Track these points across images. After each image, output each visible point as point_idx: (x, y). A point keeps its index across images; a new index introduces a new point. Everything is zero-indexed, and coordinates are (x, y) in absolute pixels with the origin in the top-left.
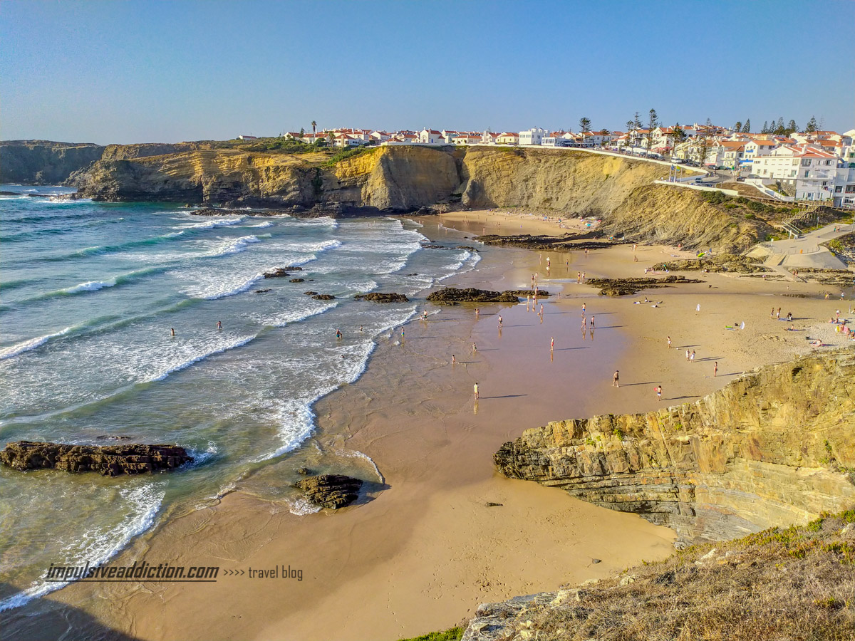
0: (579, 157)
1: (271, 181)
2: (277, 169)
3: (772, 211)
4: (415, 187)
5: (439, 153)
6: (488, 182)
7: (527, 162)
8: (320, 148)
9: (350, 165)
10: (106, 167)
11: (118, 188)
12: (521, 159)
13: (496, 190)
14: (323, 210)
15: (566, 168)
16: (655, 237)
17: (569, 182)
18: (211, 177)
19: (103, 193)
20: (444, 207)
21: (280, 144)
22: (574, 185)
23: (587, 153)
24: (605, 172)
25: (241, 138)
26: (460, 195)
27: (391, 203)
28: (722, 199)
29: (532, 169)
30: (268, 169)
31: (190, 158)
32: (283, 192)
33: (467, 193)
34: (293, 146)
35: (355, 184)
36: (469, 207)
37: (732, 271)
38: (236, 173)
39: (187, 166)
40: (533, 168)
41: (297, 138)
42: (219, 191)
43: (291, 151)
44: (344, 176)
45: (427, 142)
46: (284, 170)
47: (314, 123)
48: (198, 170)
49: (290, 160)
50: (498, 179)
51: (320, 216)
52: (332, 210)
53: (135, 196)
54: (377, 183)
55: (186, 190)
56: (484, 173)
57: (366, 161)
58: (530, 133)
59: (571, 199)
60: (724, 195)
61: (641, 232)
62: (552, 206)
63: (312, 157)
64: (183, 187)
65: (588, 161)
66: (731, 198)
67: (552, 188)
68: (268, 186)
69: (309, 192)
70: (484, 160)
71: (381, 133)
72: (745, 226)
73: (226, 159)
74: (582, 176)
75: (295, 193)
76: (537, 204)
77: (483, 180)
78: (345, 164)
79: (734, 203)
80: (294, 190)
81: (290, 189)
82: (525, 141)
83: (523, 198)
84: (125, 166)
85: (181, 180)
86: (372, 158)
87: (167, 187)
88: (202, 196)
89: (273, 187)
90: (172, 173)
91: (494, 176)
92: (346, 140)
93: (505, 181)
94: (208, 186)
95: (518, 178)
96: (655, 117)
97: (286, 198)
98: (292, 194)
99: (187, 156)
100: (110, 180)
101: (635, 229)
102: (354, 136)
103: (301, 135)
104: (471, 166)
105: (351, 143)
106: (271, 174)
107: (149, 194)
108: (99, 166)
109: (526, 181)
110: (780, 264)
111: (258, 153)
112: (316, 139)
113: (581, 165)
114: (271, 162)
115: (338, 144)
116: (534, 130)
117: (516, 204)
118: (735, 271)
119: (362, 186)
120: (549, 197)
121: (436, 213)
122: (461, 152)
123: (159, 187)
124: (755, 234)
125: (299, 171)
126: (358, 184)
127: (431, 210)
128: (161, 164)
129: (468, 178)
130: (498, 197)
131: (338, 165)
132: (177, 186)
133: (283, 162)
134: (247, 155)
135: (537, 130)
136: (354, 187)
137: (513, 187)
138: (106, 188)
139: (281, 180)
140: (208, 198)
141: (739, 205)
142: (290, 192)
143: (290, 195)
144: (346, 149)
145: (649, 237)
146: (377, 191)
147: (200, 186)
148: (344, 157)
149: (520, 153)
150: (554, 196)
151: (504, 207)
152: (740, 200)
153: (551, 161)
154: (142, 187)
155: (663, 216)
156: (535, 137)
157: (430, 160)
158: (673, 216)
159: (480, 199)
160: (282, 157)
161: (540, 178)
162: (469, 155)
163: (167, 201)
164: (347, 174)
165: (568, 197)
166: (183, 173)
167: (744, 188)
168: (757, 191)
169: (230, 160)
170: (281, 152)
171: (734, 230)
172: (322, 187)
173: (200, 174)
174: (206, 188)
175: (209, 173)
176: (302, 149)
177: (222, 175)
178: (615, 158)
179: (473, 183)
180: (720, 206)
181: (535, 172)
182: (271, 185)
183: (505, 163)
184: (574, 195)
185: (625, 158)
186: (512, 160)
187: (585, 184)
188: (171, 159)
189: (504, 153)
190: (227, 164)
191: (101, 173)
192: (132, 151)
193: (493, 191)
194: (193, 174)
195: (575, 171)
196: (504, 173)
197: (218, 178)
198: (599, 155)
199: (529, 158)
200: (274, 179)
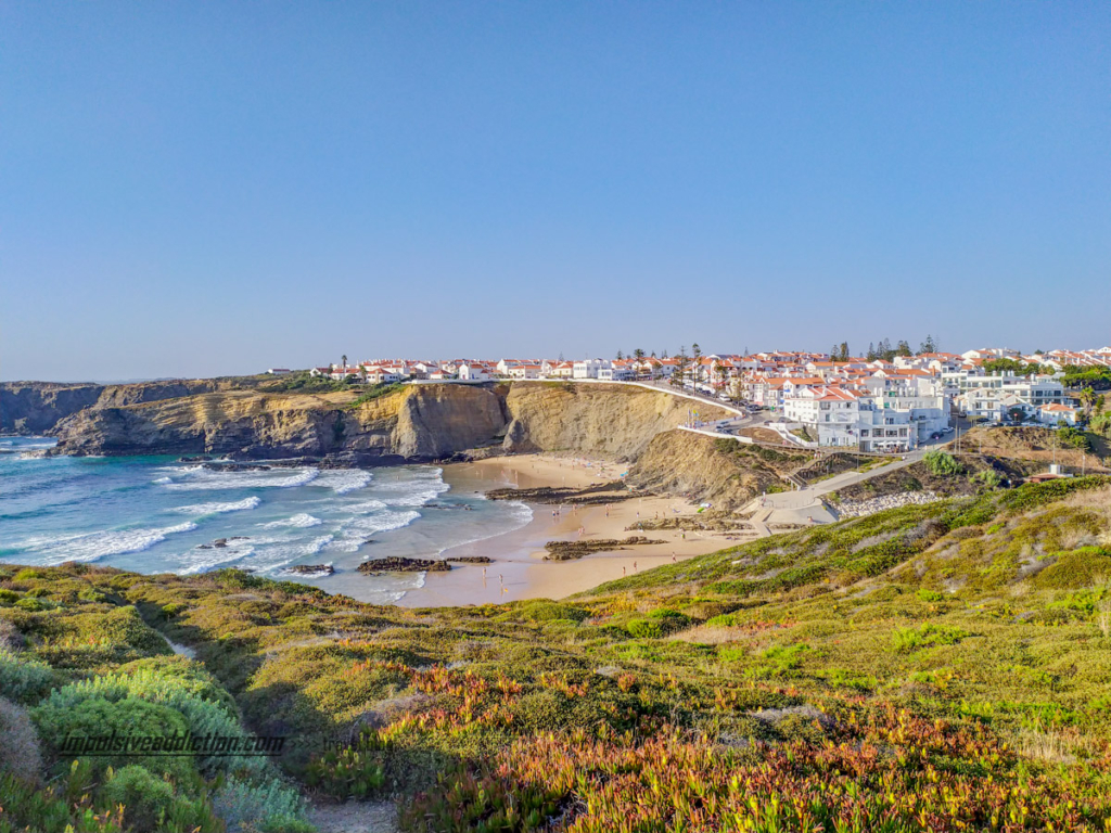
0: (631, 393)
1: (283, 427)
2: (291, 413)
3: (785, 459)
4: (449, 429)
5: (477, 390)
6: (535, 422)
7: (576, 399)
8: (349, 386)
9: (377, 406)
10: (91, 417)
11: (103, 440)
12: (571, 396)
13: (542, 431)
14: (334, 461)
15: (618, 406)
16: (677, 489)
17: (623, 421)
18: (215, 424)
19: (85, 447)
20: (482, 452)
21: (304, 382)
22: (628, 424)
23: (641, 388)
24: (658, 410)
25: (271, 371)
26: (503, 437)
27: (418, 450)
28: (734, 447)
29: (582, 407)
30: (281, 413)
31: (192, 403)
32: (297, 439)
33: (511, 436)
34: (318, 383)
35: (384, 426)
36: (513, 451)
37: (709, 529)
38: (245, 419)
39: (187, 413)
40: (585, 405)
41: (325, 374)
42: (224, 440)
43: (314, 390)
44: (371, 419)
45: (467, 378)
46: (299, 414)
47: (345, 357)
48: (201, 416)
49: (310, 401)
50: (547, 418)
51: (330, 468)
52: (345, 461)
53: (124, 449)
54: (404, 427)
55: (186, 440)
56: (530, 412)
57: (397, 401)
58: (584, 365)
59: (625, 440)
60: (738, 442)
61: (664, 482)
62: (607, 448)
63: (335, 398)
64: (182, 437)
65: (640, 397)
66: (744, 446)
67: (605, 428)
68: (279, 432)
69: (329, 438)
70: (529, 397)
71: (428, 365)
72: (747, 478)
73: (235, 402)
74: (635, 414)
75: (311, 440)
76: (590, 446)
77: (528, 420)
78: (372, 405)
79: (746, 451)
80: (311, 436)
81: (305, 436)
82: (580, 374)
83: (575, 439)
84: (114, 415)
85: (181, 429)
86: (402, 398)
87: (162, 437)
88: (204, 446)
89: (286, 434)
90: (170, 421)
91: (541, 415)
92: (381, 375)
93: (555, 420)
94: (211, 435)
95: (568, 417)
96: (699, 352)
97: (300, 446)
98: (309, 441)
99: (189, 401)
100: (94, 432)
101: (658, 479)
102: (392, 370)
103: (331, 371)
104: (515, 405)
105: (387, 378)
106: (285, 420)
107: (140, 446)
108: (83, 415)
109: (578, 420)
110: (765, 520)
111: (275, 395)
112: (346, 374)
113: (634, 402)
114: (287, 404)
115: (371, 380)
116: (590, 361)
117: (567, 446)
118: (713, 529)
119: (391, 428)
120: (603, 437)
121: (471, 460)
122: (505, 389)
123: (153, 438)
124: (755, 487)
125: (315, 414)
126: (387, 427)
127: (466, 456)
128: (157, 412)
129: (512, 419)
130: (547, 438)
131: (364, 406)
132: (174, 435)
133: (302, 404)
134: (260, 397)
135: (593, 362)
136: (382, 430)
137: (563, 427)
138: (88, 441)
139: (296, 426)
140: (210, 448)
141: (750, 453)
142: (306, 439)
143: (307, 442)
144: (379, 386)
145: (671, 487)
146: (405, 436)
147: (202, 435)
148: (372, 397)
149: (570, 388)
150: (608, 437)
151: (554, 450)
152: (752, 448)
153: (604, 397)
154: (133, 438)
155: (683, 465)
156: (592, 368)
157: (468, 398)
158: (691, 465)
159: (524, 443)
160: (301, 398)
161: (592, 416)
162: (513, 392)
163: (162, 454)
164: (374, 416)
165: (622, 439)
166: (184, 419)
167: (764, 434)
168: (778, 437)
169: (239, 404)
170: (301, 393)
171: (736, 482)
172: (344, 432)
173: (204, 421)
174: (209, 437)
175: (213, 418)
176: (328, 387)
177: (230, 421)
178: (666, 395)
179: (518, 424)
180: (730, 455)
181: (586, 410)
182: (284, 431)
183: (553, 400)
184: (628, 436)
185: (675, 396)
186: (561, 396)
187: (638, 424)
188: (170, 405)
189: (551, 389)
190: (237, 407)
191: (85, 424)
192: (135, 392)
193: (541, 432)
194: (195, 421)
195: (627, 409)
196: (552, 411)
197: (223, 425)
198: (651, 391)
199: (580, 394)
200: (288, 425)
